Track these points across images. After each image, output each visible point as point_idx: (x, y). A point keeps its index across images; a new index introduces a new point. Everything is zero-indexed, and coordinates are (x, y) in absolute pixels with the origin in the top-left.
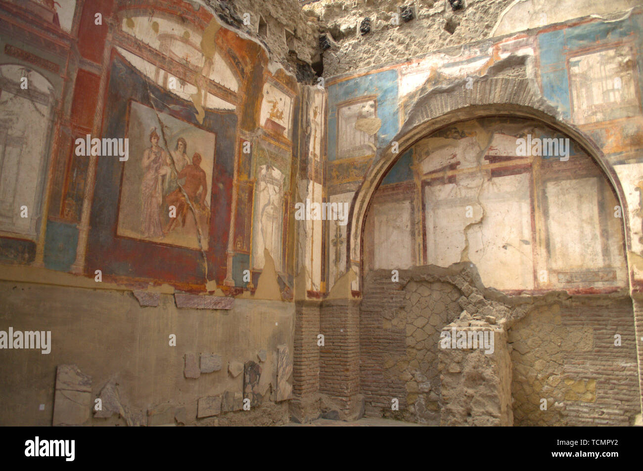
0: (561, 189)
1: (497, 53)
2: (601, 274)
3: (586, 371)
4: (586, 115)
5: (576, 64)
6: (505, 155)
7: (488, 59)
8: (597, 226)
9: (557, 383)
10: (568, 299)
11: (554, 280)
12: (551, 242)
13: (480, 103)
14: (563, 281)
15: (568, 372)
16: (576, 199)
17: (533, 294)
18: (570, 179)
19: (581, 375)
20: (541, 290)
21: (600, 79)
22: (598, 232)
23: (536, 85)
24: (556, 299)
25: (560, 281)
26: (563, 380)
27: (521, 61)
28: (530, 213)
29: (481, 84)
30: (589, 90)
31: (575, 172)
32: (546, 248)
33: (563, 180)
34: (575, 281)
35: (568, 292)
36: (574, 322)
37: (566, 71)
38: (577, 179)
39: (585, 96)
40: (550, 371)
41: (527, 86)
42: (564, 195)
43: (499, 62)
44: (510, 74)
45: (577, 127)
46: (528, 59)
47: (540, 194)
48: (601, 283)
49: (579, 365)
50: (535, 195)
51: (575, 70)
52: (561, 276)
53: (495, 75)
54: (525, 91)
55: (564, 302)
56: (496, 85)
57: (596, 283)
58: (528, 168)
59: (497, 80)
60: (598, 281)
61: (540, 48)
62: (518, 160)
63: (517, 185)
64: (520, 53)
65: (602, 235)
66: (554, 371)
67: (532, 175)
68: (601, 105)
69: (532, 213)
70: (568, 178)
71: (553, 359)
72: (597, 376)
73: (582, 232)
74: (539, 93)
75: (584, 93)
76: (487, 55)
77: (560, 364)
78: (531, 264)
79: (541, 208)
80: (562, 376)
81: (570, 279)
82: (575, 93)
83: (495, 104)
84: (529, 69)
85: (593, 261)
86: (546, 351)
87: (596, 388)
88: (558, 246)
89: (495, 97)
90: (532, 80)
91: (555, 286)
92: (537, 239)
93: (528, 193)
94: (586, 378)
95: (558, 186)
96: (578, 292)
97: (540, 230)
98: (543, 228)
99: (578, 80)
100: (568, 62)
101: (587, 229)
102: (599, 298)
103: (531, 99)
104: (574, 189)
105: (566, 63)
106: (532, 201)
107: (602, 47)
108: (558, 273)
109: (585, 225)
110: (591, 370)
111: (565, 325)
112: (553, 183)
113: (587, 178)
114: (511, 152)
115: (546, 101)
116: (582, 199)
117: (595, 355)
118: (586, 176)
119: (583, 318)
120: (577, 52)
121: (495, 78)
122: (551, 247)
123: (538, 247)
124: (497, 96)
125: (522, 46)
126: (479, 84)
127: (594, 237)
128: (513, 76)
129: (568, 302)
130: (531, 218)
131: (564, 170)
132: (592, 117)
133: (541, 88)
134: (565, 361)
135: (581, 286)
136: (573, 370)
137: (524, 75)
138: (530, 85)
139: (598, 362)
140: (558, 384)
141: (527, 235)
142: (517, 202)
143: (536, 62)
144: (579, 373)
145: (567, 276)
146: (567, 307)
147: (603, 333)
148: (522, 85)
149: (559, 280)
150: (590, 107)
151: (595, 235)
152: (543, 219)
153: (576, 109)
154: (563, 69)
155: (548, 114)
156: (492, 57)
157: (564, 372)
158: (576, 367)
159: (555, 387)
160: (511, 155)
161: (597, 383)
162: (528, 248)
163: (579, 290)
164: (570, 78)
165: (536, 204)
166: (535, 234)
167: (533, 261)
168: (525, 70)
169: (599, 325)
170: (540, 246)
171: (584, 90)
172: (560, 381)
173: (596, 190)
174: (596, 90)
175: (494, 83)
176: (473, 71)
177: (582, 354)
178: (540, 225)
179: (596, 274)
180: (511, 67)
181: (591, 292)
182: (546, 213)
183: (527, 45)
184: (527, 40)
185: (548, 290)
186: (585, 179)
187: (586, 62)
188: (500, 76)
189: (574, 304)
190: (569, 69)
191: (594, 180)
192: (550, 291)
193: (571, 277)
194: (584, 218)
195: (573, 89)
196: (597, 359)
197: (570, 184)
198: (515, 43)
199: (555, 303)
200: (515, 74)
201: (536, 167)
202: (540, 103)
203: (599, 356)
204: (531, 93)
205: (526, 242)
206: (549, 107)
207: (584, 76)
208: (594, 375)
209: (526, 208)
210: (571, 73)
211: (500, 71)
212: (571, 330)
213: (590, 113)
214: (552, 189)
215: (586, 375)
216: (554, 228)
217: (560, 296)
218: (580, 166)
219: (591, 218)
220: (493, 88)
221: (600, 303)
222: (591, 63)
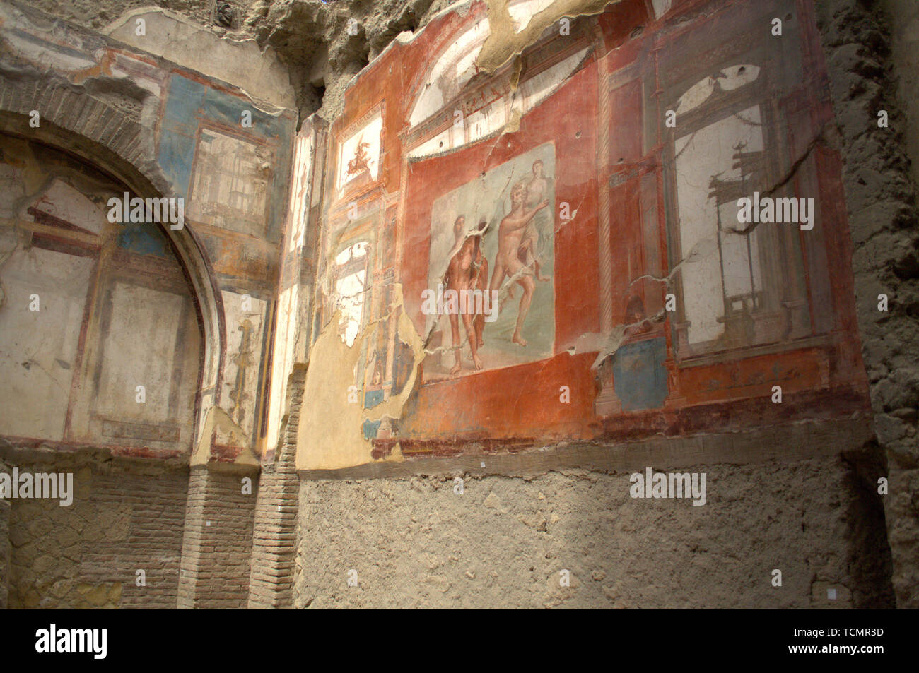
0: (134, 298)
1: (109, 63)
2: (161, 431)
3: (111, 571)
4: (203, 212)
5: (209, 139)
6: (63, 218)
7: (92, 64)
8: (170, 363)
9: (65, 592)
10: (106, 461)
11: (96, 431)
12: (104, 372)
13: (59, 124)
14: (110, 433)
15: (86, 574)
16: (150, 318)
17: (58, 449)
18: (150, 288)
19: (104, 577)
20: (73, 443)
21: (232, 174)
22: (169, 371)
23: (151, 140)
24: (90, 459)
25: (105, 433)
26: (75, 587)
27: (140, 96)
28: (81, 320)
29: (70, 95)
30: (215, 181)
31: (158, 280)
32: (94, 380)
33: (141, 286)
34: (126, 435)
35: (113, 451)
36: (108, 497)
37: (195, 141)
38: (160, 290)
39: (209, 186)
40: (58, 572)
41: (136, 134)
42: (137, 307)
43: (108, 78)
44: (119, 104)
45: (190, 222)
46: (151, 97)
47: (103, 297)
48: (160, 443)
49: (104, 561)
50: (96, 295)
51: (206, 146)
52: (108, 426)
53: (95, 92)
54: (132, 140)
55: (100, 465)
56: (92, 109)
57: (152, 443)
58: (94, 252)
59: (95, 102)
60: (155, 440)
61: (170, 92)
62: (82, 234)
63: (70, 271)
64: (142, 83)
65: (174, 377)
66: (64, 573)
67: (97, 265)
68: (225, 207)
69: (84, 321)
70: (147, 286)
71: (65, 554)
72: (127, 577)
73: (149, 367)
74: (153, 152)
75: (209, 181)
76: (92, 57)
77: (75, 562)
78: (65, 400)
79: (100, 319)
80: (75, 580)
81: (119, 433)
82: (198, 176)
83: (81, 135)
84: (147, 114)
85: (155, 411)
86: (57, 541)
87: (122, 595)
88: (113, 380)
89: (85, 126)
90: (148, 130)
91: (95, 439)
92: (84, 362)
93: (85, 290)
94: (109, 581)
95: (131, 292)
96: (126, 453)
97: (90, 350)
98: (96, 349)
99: (206, 161)
100: (200, 132)
101: (157, 364)
102: (149, 464)
103: (137, 156)
104: (152, 303)
105: (196, 132)
106: (89, 304)
107: (244, 135)
108: (104, 420)
109: (154, 358)
110: (119, 569)
111: (95, 500)
112: (126, 286)
113: (172, 294)
114: (75, 218)
115: (158, 168)
116: (159, 320)
117: (129, 546)
118: (170, 290)
119: (123, 491)
120: (214, 126)
121: (95, 98)
122: (101, 380)
123: (82, 376)
124: (88, 125)
125: (146, 75)
126: (66, 94)
127: (163, 378)
128: (120, 109)
129: (105, 466)
130: (81, 330)
131: (143, 273)
132: (211, 217)
133: (158, 147)
134: (84, 556)
135: (132, 443)
136: (95, 569)
137: (137, 117)
138: (142, 136)
139: (131, 557)
140: (67, 594)
141: (69, 352)
142: (64, 298)
143: (160, 109)
144: (101, 574)
145: (117, 428)
146: (102, 473)
147: (145, 515)
148: (131, 129)
149: (103, 431)
150: (211, 203)
151: (165, 374)
152: (98, 335)
153: (194, 198)
154: (191, 137)
155: (156, 187)
156: (99, 64)
157: (79, 574)
158: (99, 566)
159: (61, 599)
160: (72, 221)
161: (125, 588)
162: (65, 375)
163: (128, 450)
164: (197, 153)
165: (93, 308)
166: (82, 354)
167: (70, 397)
168: (140, 111)
169: (142, 502)
170: (86, 374)
171: (209, 177)
172: (70, 587)
173: (179, 313)
174: (224, 184)
175: (90, 104)
176: (62, 68)
177: (110, 545)
178: (92, 342)
179: (155, 429)
180: (122, 95)
181: (144, 454)
182: (105, 327)
183: (154, 77)
184: (156, 71)
185: (84, 444)
186: (168, 294)
187: (221, 143)
188: (102, 99)
189: (113, 470)
190: (199, 141)
191: (179, 299)
192: (87, 447)
193: (122, 429)
194: (157, 347)
195: (197, 170)
196: (129, 553)
197: (148, 295)
198: (138, 64)
199: (87, 465)
200: (125, 108)
201: (106, 254)
202: (150, 168)
203: (134, 547)
204: (140, 147)
205: (65, 365)
206: (160, 178)
207: (214, 160)
208: (123, 576)
209: (76, 311)
210: (200, 148)
211: (103, 92)
212: (102, 508)
213: (209, 211)
214: (121, 293)
215: (111, 577)
216: (113, 352)
217: (97, 456)
218: (165, 274)
219: (165, 351)
220: (86, 111)
221: (148, 471)
222: (226, 147)
